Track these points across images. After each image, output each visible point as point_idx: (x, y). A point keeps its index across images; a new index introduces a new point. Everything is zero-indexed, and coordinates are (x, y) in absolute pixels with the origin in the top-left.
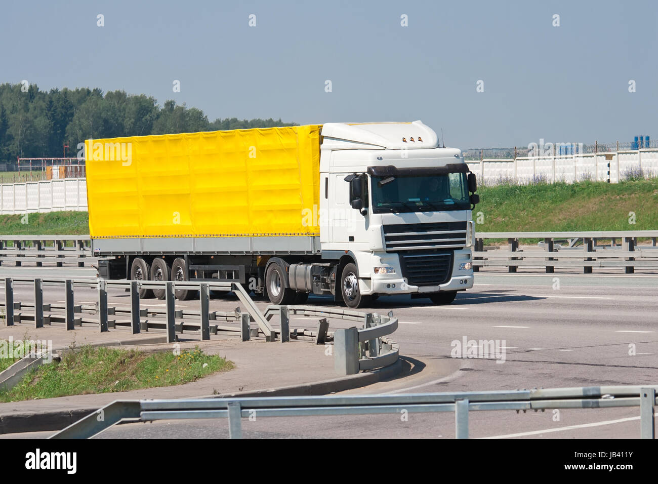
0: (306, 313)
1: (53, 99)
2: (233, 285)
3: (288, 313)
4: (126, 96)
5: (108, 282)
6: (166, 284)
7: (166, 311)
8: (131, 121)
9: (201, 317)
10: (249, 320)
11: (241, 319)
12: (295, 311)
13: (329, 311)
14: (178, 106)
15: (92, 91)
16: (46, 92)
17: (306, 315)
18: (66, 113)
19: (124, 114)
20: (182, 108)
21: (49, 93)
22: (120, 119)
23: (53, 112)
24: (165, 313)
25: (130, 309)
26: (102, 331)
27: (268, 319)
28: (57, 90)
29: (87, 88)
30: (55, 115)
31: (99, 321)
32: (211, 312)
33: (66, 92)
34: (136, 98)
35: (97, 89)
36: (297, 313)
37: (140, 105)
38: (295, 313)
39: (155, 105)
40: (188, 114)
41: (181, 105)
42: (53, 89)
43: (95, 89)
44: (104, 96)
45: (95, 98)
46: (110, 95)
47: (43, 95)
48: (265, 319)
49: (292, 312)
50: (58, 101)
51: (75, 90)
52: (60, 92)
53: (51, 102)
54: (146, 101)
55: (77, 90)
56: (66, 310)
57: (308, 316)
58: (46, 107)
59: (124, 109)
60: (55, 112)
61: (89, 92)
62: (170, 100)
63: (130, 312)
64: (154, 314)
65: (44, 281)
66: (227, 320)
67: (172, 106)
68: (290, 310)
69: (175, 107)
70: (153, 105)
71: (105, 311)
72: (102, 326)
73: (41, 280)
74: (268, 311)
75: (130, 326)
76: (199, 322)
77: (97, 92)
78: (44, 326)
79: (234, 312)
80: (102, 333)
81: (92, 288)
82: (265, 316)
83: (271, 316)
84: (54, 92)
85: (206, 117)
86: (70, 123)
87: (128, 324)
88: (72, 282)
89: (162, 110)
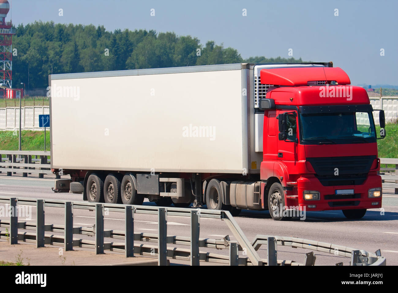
0: (294, 244)
1: (117, 37)
2: (223, 214)
3: (275, 244)
4: (175, 36)
5: (105, 206)
6: (159, 210)
7: (158, 235)
8: (179, 57)
9: (190, 244)
10: (237, 249)
11: (230, 247)
12: (283, 242)
13: (316, 244)
14: (216, 46)
15: (148, 32)
16: (111, 32)
17: (293, 247)
18: (127, 49)
19: (174, 51)
20: (220, 48)
21: (113, 33)
22: (170, 55)
23: (116, 49)
24: (157, 238)
25: (124, 232)
26: (98, 253)
27: (257, 249)
28: (120, 30)
29: (144, 30)
30: (118, 50)
31: (95, 242)
32: (201, 239)
33: (127, 33)
34: (183, 39)
35: (152, 31)
36: (285, 244)
37: (186, 44)
38: (283, 244)
39: (199, 45)
40: (225, 52)
41: (219, 45)
42: (117, 30)
43: (151, 30)
44: (157, 36)
45: (150, 37)
46: (162, 36)
47: (108, 35)
48: (253, 249)
49: (280, 243)
50: (121, 39)
51: (134, 31)
52: (122, 32)
53: (115, 40)
54: (192, 41)
55: (136, 31)
56: (65, 231)
57: (296, 247)
58: (111, 44)
59: (174, 48)
60: (118, 49)
61: (145, 33)
62: (210, 41)
63: (124, 235)
64: (148, 239)
65: (46, 202)
66: (216, 248)
67: (213, 45)
68: (278, 241)
69: (214, 46)
70: (197, 45)
71: (101, 234)
72: (97, 248)
73: (44, 202)
74: (256, 241)
75: (124, 249)
76: (189, 248)
77: (152, 33)
78: (45, 245)
79: (223, 240)
80: (98, 255)
81: (90, 210)
82: (253, 245)
83: (259, 246)
84: (117, 32)
85: (240, 55)
86: (130, 57)
87: (122, 247)
88: (72, 204)
89: (204, 48)
